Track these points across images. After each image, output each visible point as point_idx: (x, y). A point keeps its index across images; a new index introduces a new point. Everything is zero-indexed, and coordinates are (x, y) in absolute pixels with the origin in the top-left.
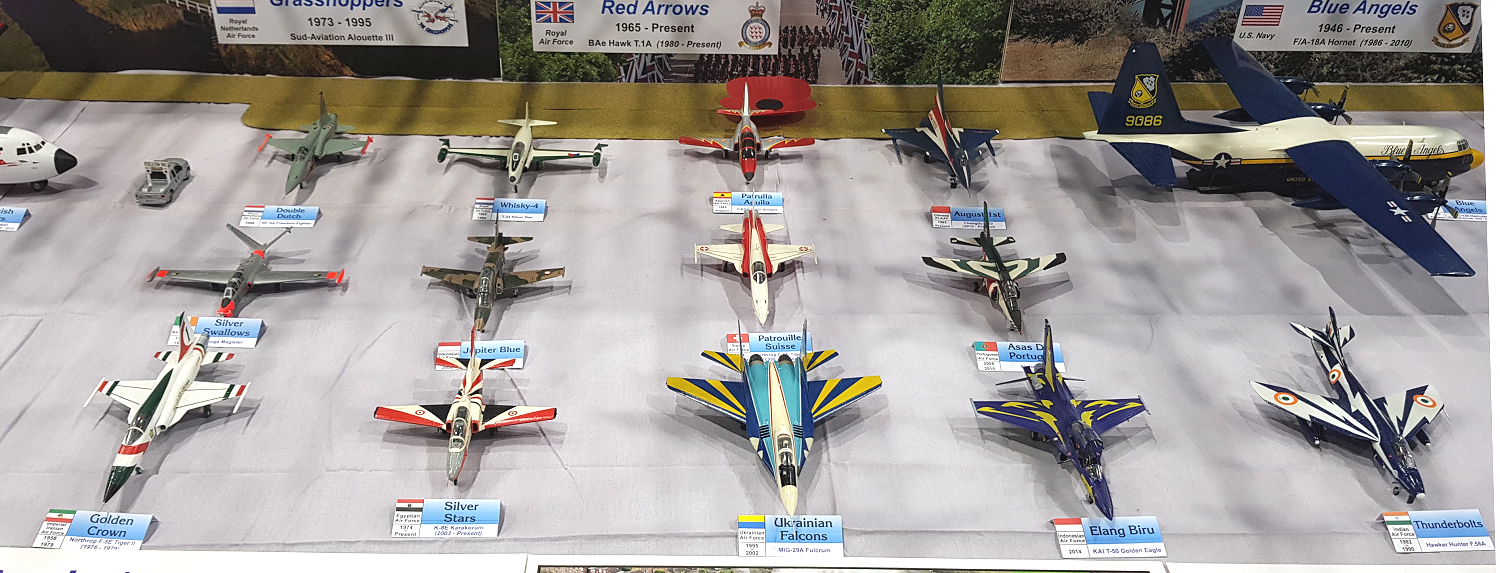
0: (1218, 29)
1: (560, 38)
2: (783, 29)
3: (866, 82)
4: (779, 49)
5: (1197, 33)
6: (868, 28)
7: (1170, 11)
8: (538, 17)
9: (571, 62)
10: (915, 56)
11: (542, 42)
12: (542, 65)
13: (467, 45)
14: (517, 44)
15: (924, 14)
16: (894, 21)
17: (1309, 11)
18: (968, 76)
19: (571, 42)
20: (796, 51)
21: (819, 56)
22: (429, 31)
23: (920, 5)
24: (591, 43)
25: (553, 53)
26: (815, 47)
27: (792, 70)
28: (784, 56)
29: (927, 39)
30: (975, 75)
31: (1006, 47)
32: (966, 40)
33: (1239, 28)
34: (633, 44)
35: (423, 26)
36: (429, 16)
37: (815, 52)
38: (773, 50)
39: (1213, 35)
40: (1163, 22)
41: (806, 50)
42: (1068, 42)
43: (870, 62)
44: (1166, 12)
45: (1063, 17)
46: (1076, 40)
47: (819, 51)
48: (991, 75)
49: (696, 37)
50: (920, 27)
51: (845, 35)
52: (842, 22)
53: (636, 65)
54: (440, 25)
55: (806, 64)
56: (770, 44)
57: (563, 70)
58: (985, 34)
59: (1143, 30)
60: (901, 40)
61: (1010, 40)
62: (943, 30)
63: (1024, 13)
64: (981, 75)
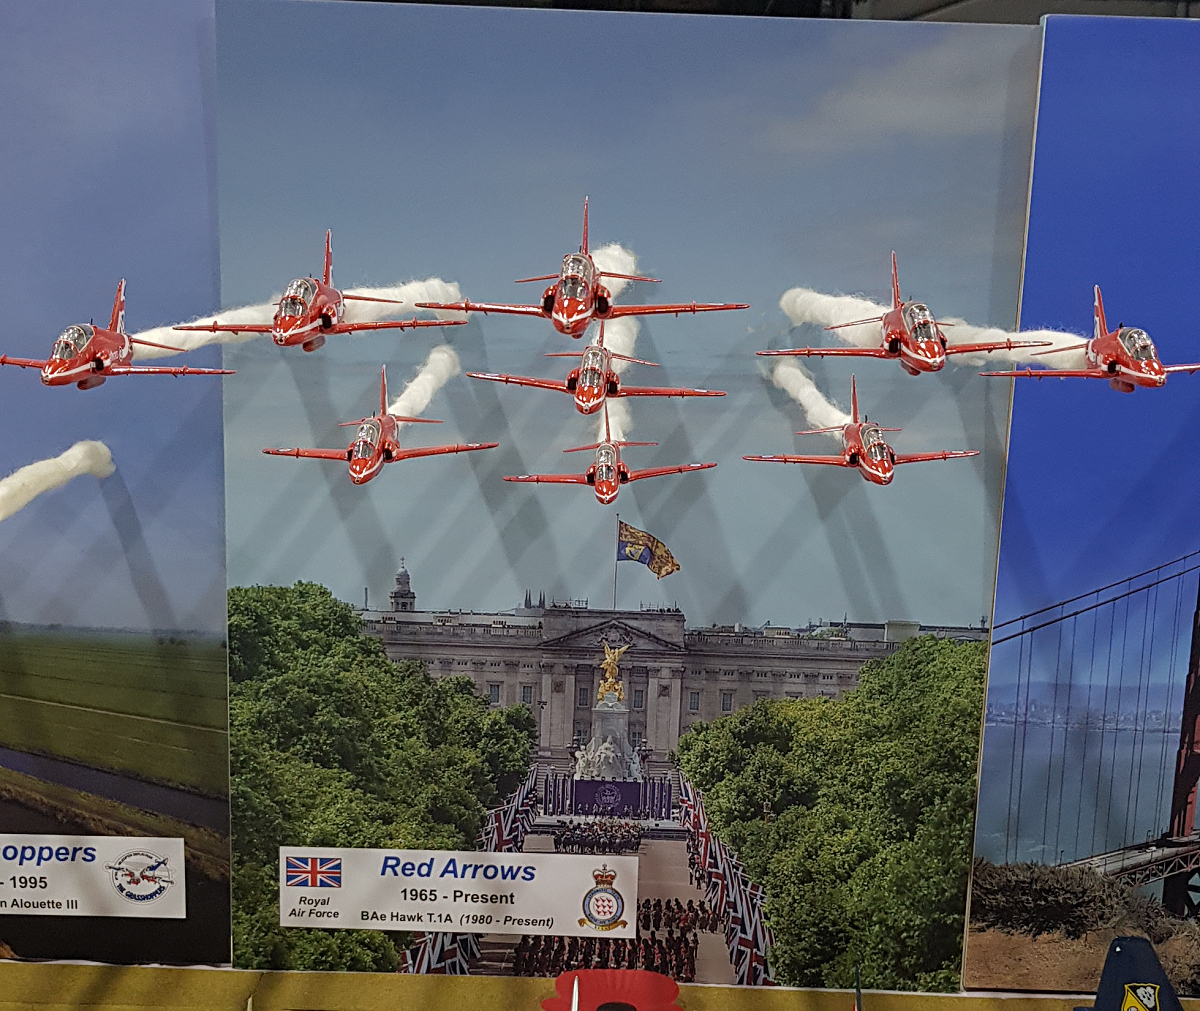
1: (320, 908)
2: (642, 902)
3: (766, 982)
4: (638, 932)
6: (765, 904)
8: (289, 878)
9: (334, 942)
10: (836, 948)
11: (293, 912)
12: (291, 947)
13: (184, 917)
14: (256, 915)
15: (844, 888)
16: (802, 896)
18: (915, 979)
19: (336, 915)
20: (662, 935)
21: (696, 941)
22: (130, 896)
23: (838, 877)
24: (364, 916)
25: (309, 930)
26: (690, 930)
27: (658, 962)
28: (645, 941)
29: (851, 924)
30: (923, 977)
31: (967, 940)
32: (908, 928)
34: (426, 918)
35: (121, 889)
36: (131, 874)
37: (690, 937)
38: (628, 932)
40: (1195, 911)
41: (677, 934)
42: (1057, 935)
43: (769, 954)
45: (1046, 900)
46: (1069, 933)
47: (695, 935)
48: (947, 979)
49: (516, 911)
50: (840, 907)
51: (732, 914)
52: (728, 895)
53: (429, 948)
54: (148, 888)
55: (678, 953)
56: (625, 924)
57: (322, 954)
58: (934, 920)
59: (1166, 922)
60: (814, 925)
61: (972, 930)
62: (873, 911)
63: (988, 892)
64: (934, 979)
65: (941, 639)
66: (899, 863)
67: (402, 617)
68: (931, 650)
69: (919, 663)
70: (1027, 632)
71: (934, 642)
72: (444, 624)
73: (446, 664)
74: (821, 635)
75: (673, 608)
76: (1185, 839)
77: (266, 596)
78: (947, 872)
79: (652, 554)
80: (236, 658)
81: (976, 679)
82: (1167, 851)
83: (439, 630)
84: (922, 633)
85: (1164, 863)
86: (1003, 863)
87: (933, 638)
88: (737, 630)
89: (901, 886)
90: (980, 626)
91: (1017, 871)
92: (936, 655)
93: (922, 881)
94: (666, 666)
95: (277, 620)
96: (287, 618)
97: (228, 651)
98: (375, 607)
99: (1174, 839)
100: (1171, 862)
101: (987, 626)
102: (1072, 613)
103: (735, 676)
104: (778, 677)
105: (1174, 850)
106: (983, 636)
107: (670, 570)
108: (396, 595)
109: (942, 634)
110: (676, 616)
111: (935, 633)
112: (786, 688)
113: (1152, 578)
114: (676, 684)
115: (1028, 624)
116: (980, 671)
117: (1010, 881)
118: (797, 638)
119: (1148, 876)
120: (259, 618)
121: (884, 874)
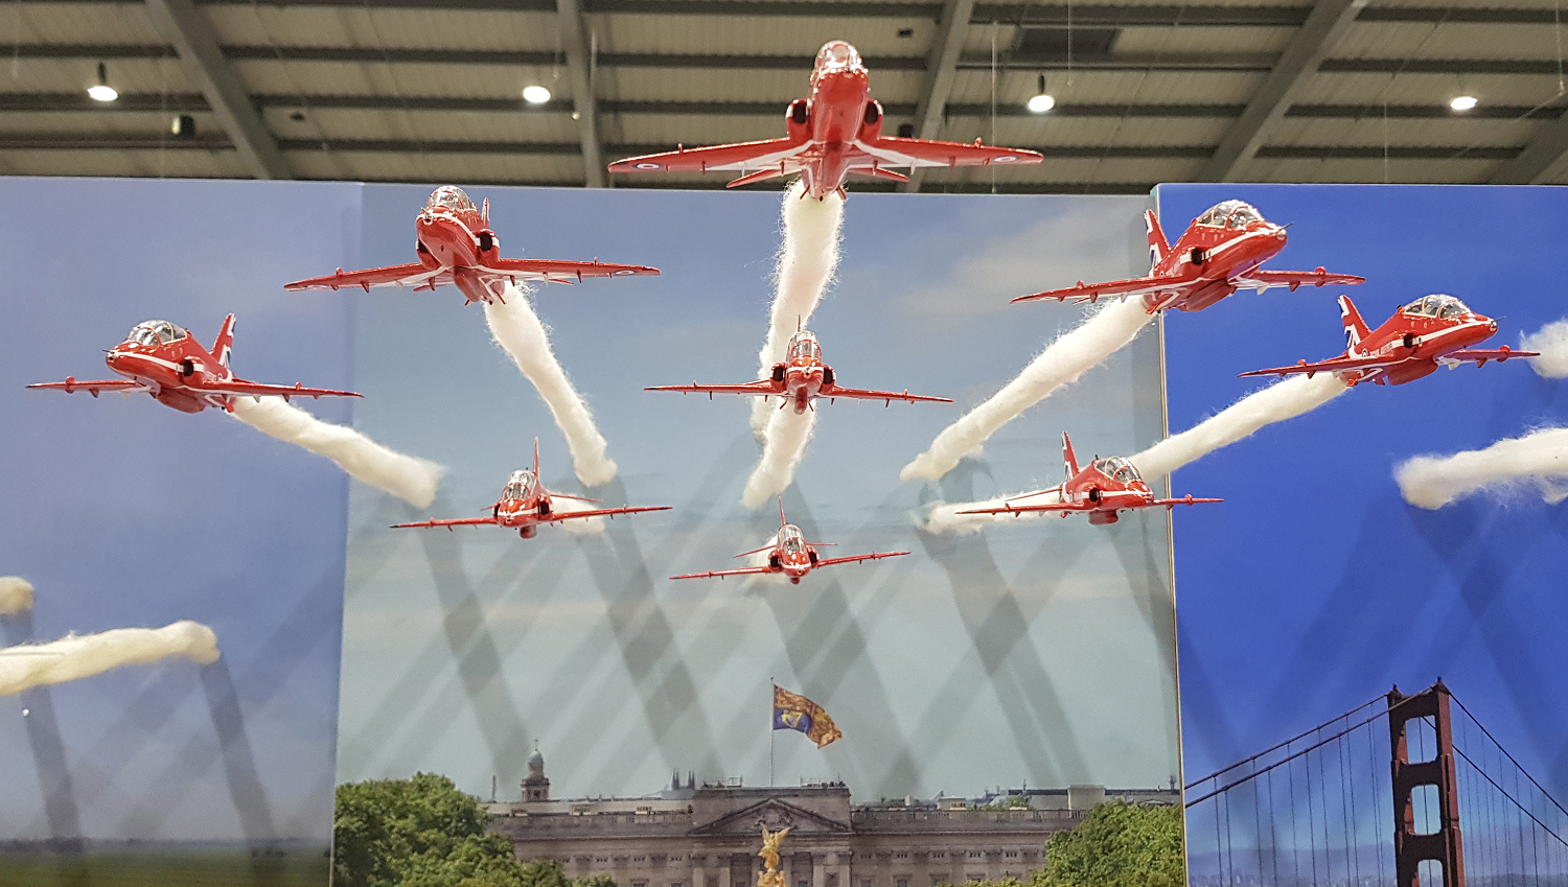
65: (1130, 804)
67: (535, 808)
68: (1120, 817)
69: (1109, 833)
70: (1220, 791)
71: (1122, 808)
72: (582, 815)
73: (584, 862)
74: (1001, 804)
75: (836, 782)
77: (380, 792)
79: (811, 721)
80: (342, 868)
81: (1172, 848)
83: (576, 821)
84: (1109, 798)
87: (1121, 803)
88: (907, 804)
90: (1169, 788)
92: (1127, 822)
94: (832, 850)
95: (390, 820)
96: (402, 816)
97: (332, 859)
98: (502, 798)
101: (1177, 787)
102: (1264, 768)
103: (909, 860)
104: (957, 857)
106: (1174, 799)
107: (831, 738)
108: (529, 784)
109: (1131, 799)
110: (841, 791)
111: (1122, 797)
112: (967, 869)
113: (1341, 726)
114: (845, 872)
115: (1221, 782)
116: (1176, 839)
118: (976, 809)
120: (371, 819)
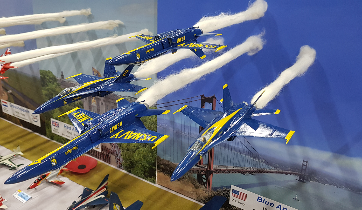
0: (224, 194)
1: (57, 131)
3: (122, 169)
4: (101, 151)
5: (216, 192)
6: (121, 152)
7: (206, 181)
8: (53, 124)
10: (133, 166)
11: (54, 131)
12: (54, 136)
13: (40, 127)
14: (49, 129)
15: (134, 154)
16: (127, 153)
17: (257, 200)
19: (59, 133)
22: (34, 121)
23: (133, 151)
24: (62, 134)
25: (56, 134)
26: (109, 153)
27: (105, 158)
28: (102, 153)
29: (136, 162)
30: (149, 178)
32: (146, 166)
33: (231, 197)
36: (34, 117)
39: (222, 195)
40: (204, 184)
41: (107, 153)
43: (122, 163)
44: (205, 181)
47: (110, 155)
48: (153, 180)
50: (134, 158)
51: (116, 153)
54: (36, 120)
55: (107, 157)
56: (99, 148)
57: (58, 139)
58: (150, 166)
59: (198, 184)
60: (130, 160)
61: (158, 172)
62: (140, 161)
63: (160, 164)
64: (151, 179)
66: (144, 152)
67: (62, 80)
70: (164, 107)
72: (68, 83)
76: (201, 166)
78: (152, 157)
79: (98, 75)
82: (197, 167)
85: (197, 170)
86: (163, 159)
89: (144, 157)
91: (166, 161)
93: (148, 157)
94: (102, 99)
96: (47, 76)
98: (58, 77)
99: (199, 165)
100: (198, 170)
101: (157, 104)
102: (173, 105)
105: (199, 168)
108: (61, 75)
113: (190, 100)
114: (104, 103)
115: (164, 105)
117: (164, 163)
119: (193, 172)
121: (141, 153)
